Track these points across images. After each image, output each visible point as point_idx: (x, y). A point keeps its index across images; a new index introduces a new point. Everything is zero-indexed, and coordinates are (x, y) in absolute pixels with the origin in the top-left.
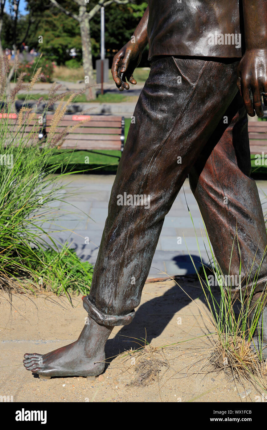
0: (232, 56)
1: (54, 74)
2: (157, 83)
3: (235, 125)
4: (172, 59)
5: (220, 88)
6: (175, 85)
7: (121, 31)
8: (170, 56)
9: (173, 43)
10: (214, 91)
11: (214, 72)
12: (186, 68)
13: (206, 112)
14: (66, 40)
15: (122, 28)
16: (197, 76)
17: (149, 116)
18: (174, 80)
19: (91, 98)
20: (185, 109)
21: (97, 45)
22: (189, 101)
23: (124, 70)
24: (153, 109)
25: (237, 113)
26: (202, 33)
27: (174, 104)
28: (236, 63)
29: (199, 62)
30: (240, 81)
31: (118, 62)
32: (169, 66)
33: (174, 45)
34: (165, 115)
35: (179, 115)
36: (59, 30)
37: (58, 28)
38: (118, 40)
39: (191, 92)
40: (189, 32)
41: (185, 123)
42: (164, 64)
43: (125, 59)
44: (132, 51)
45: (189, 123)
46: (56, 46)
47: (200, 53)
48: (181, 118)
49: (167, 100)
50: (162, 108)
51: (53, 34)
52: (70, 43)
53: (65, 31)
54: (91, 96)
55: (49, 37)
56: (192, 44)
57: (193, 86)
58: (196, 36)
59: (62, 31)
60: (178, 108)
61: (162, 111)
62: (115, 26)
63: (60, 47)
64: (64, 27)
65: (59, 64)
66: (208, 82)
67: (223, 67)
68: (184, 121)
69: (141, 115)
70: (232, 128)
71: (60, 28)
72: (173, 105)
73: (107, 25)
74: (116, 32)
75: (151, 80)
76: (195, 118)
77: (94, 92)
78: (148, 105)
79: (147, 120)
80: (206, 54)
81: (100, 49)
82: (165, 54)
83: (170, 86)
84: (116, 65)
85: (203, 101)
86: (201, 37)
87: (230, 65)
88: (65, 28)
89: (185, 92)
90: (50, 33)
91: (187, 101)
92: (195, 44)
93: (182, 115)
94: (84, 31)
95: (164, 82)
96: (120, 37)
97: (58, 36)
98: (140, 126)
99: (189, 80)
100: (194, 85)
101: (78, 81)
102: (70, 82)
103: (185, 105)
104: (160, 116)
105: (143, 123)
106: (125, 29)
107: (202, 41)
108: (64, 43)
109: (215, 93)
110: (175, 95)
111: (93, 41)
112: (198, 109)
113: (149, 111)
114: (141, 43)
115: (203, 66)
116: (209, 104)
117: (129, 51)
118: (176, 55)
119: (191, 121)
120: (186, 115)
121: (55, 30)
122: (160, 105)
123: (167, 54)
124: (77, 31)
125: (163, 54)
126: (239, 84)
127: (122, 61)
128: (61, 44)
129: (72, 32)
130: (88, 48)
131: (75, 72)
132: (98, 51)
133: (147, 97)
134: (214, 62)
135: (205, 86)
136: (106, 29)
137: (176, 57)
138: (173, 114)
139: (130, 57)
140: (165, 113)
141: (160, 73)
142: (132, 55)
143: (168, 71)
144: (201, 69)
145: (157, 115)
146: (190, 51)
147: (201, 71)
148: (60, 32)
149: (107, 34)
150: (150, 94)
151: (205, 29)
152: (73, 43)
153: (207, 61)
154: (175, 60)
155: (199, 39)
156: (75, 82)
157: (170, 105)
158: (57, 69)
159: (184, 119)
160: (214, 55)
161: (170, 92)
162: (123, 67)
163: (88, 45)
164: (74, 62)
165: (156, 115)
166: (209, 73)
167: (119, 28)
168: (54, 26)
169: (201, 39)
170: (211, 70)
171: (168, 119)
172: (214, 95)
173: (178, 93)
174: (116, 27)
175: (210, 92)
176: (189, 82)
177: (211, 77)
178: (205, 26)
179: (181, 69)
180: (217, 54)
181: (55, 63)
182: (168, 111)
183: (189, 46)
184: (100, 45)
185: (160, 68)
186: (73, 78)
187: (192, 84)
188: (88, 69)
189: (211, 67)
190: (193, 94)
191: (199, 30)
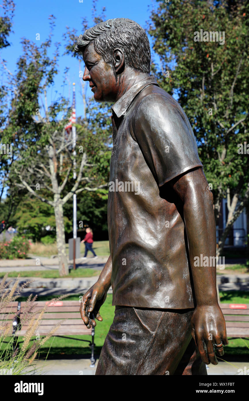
0: (186, 307)
1: (30, 251)
2: (121, 331)
3: (194, 363)
4: (133, 309)
5: (177, 335)
6: (136, 333)
7: (92, 210)
8: (132, 307)
9: (133, 296)
10: (172, 338)
11: (171, 321)
12: (146, 318)
13: (166, 357)
14: (41, 219)
15: (92, 208)
16: (156, 326)
17: (113, 361)
18: (135, 328)
19: (63, 273)
20: (147, 355)
21: (70, 223)
22: (150, 347)
23: (91, 310)
24: (117, 354)
25: (195, 352)
26: (158, 288)
27: (137, 351)
28: (190, 312)
29: (157, 313)
30: (194, 332)
31: (86, 302)
32: (131, 316)
33: (135, 298)
34: (129, 361)
35: (142, 361)
36: (35, 212)
37: (35, 210)
38: (88, 217)
39: (151, 340)
40: (147, 287)
41: (148, 368)
42: (126, 314)
43: (92, 300)
44: (98, 293)
45: (151, 368)
46: (33, 225)
47: (158, 306)
48: (143, 363)
49: (130, 347)
50: (126, 354)
51: (30, 215)
52: (45, 222)
53: (41, 212)
54: (64, 271)
55: (26, 217)
56: (150, 297)
57: (152, 334)
58: (153, 291)
59: (38, 212)
60: (140, 354)
61: (126, 357)
62: (85, 205)
63: (37, 225)
64: (40, 208)
65: (34, 241)
66: (166, 330)
67: (179, 316)
68: (147, 367)
69: (106, 359)
70: (190, 367)
71: (37, 209)
72: (135, 352)
73: (79, 205)
74: (87, 211)
75: (115, 327)
76: (156, 363)
77: (67, 268)
78: (113, 350)
79: (112, 365)
80: (163, 307)
81: (73, 226)
82: (126, 305)
83: (132, 333)
84: (84, 305)
85: (162, 347)
86: (157, 291)
87: (185, 314)
88: (41, 210)
89: (146, 339)
90: (28, 214)
91: (148, 348)
92: (153, 298)
93: (144, 360)
94: (58, 214)
95: (126, 330)
96: (91, 215)
97: (35, 217)
98: (106, 370)
99: (149, 329)
100: (154, 333)
101: (52, 256)
102: (45, 257)
103: (146, 351)
104: (123, 362)
105: (108, 368)
106: (94, 208)
107: (159, 295)
108: (40, 222)
109: (173, 340)
110: (137, 342)
111: (66, 219)
112: (159, 355)
113: (114, 357)
114: (106, 284)
115: (160, 316)
116: (168, 350)
117: (95, 292)
118: (136, 306)
119: (153, 366)
120: (147, 361)
121: (32, 212)
122: (124, 351)
123: (129, 305)
124: (51, 212)
125: (125, 305)
126: (193, 334)
127: (89, 301)
128: (37, 224)
129: (48, 213)
130: (62, 229)
131: (50, 248)
132: (71, 228)
133: (112, 343)
134: (170, 313)
135: (164, 334)
136: (78, 209)
137: (136, 308)
138: (136, 359)
139: (96, 298)
140: (129, 359)
141: (124, 322)
142: (99, 296)
143: (130, 320)
144: (159, 319)
145: (122, 361)
146: (149, 304)
147: (159, 321)
148: (37, 213)
149: (79, 213)
150: (115, 340)
151: (161, 285)
152: (48, 222)
153: (163, 312)
154: (136, 311)
155: (156, 293)
156: (49, 257)
157: (133, 352)
158: (33, 246)
159: (146, 364)
160: (170, 307)
161: (132, 340)
162: (90, 307)
163: (62, 226)
164: (48, 239)
165: (120, 360)
166: (167, 322)
167: (90, 207)
168: (32, 208)
169: (158, 293)
170: (168, 319)
171: (131, 364)
172: (172, 341)
173: (140, 340)
174: (87, 206)
175: (168, 339)
176: (149, 330)
177: (168, 325)
178: (161, 282)
179: (141, 319)
180: (172, 306)
181: (31, 240)
182: (132, 357)
183: (148, 299)
184: (73, 222)
185: (123, 317)
186: (47, 254)
187: (151, 332)
188: (61, 248)
189: (168, 317)
190: (154, 341)
191: (156, 286)
